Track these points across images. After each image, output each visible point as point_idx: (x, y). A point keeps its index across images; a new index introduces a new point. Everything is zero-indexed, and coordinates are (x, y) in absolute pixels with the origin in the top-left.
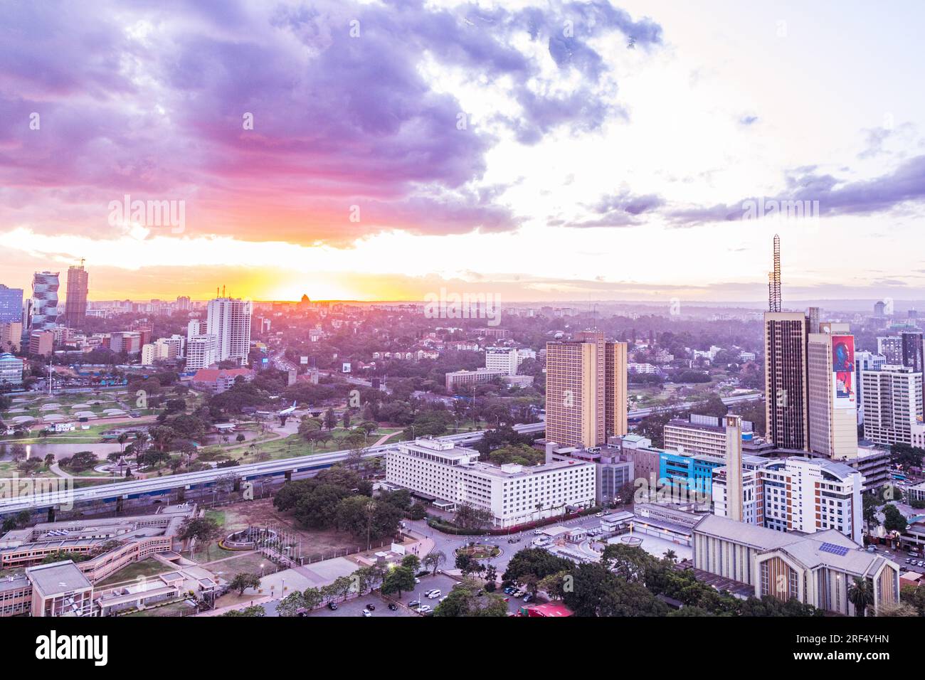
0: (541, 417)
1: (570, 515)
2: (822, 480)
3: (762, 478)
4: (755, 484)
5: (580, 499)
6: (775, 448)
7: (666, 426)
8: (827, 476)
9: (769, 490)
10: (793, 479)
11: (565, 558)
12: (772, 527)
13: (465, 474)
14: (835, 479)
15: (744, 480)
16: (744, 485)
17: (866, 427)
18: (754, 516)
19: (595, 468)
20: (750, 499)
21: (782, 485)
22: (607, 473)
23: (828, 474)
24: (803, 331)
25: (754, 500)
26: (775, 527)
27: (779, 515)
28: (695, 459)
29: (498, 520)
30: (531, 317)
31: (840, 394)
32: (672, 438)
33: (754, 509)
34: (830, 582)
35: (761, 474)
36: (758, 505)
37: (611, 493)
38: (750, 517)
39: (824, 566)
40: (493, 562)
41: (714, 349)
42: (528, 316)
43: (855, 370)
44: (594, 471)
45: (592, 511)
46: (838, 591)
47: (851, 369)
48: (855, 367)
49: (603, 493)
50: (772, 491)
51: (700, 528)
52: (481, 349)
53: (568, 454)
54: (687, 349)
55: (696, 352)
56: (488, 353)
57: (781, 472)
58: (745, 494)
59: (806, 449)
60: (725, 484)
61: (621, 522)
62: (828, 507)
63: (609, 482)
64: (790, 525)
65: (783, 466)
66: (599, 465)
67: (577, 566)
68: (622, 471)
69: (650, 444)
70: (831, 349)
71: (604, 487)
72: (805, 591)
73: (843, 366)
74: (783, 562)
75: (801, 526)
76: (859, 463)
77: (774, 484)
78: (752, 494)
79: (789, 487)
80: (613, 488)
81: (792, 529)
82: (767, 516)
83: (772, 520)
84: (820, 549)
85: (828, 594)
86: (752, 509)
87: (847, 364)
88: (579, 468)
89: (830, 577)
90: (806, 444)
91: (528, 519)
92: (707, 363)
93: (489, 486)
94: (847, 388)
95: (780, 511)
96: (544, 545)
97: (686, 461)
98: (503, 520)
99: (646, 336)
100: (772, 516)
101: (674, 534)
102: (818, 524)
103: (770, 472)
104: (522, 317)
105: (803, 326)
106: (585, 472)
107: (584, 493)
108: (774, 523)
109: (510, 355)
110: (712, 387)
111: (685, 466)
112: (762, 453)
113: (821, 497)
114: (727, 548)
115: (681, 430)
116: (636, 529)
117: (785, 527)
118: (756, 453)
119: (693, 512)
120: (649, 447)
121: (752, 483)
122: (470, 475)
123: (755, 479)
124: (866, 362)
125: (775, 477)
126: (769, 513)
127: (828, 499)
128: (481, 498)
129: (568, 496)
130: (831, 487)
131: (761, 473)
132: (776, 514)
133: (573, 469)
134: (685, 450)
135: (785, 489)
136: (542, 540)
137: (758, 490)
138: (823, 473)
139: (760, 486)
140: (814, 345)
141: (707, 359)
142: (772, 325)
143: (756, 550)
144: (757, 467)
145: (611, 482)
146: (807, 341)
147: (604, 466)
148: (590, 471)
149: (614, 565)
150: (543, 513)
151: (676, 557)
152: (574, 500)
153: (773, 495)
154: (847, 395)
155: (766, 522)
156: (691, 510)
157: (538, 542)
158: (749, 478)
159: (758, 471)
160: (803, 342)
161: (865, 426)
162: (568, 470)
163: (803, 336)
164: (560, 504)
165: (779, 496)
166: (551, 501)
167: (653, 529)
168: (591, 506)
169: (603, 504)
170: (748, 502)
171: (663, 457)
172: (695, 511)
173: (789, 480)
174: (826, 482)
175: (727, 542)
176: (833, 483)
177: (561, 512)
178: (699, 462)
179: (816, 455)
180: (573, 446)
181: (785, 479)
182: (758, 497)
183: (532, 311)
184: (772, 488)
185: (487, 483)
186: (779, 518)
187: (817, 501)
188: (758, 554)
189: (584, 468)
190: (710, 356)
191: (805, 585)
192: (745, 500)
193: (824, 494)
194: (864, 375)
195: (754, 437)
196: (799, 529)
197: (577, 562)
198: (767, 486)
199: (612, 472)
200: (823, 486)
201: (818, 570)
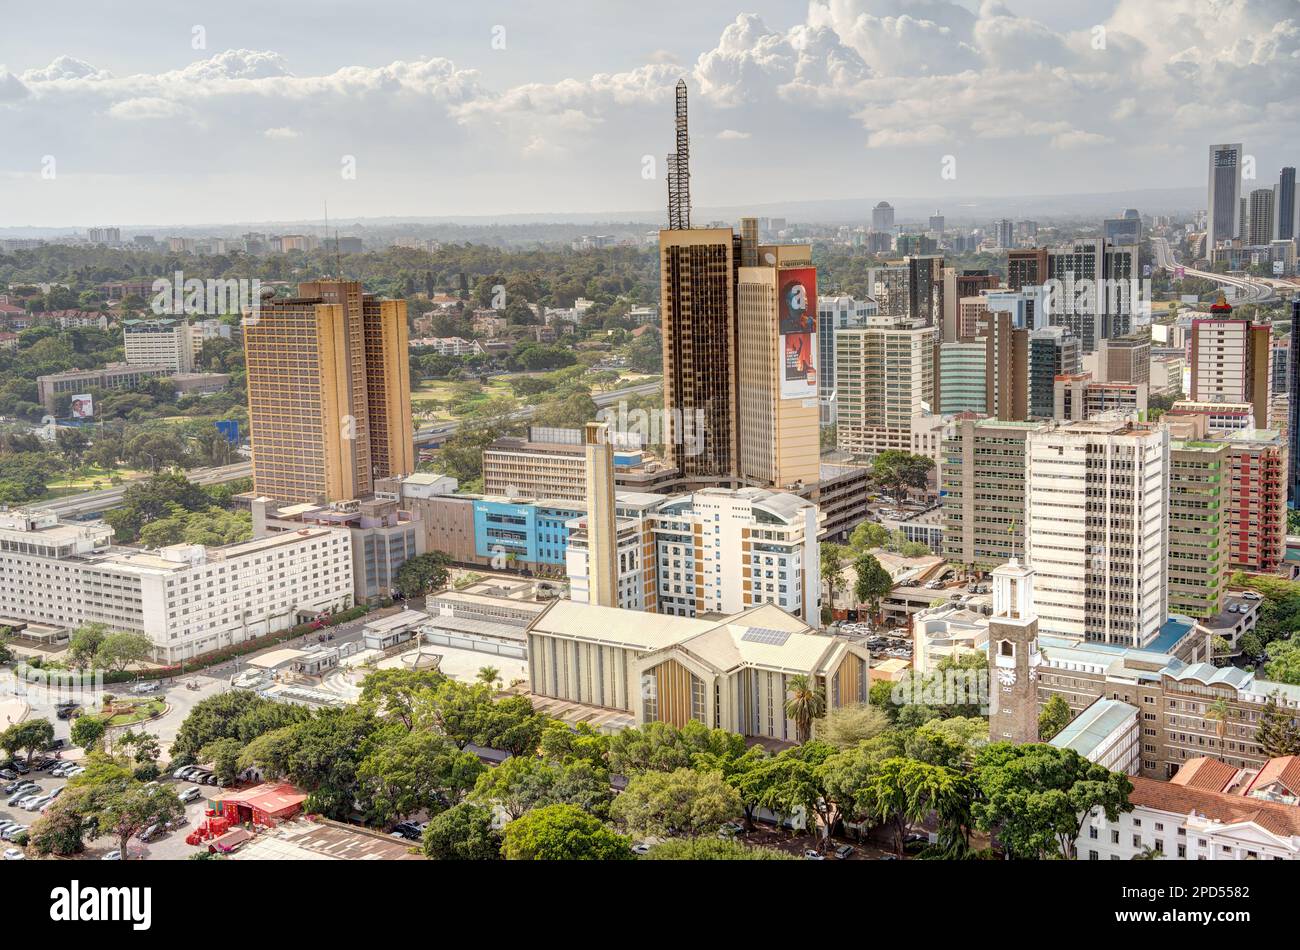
0: (243, 450)
1: (306, 627)
2: (753, 524)
3: (653, 530)
4: (641, 541)
5: (323, 597)
6: (681, 475)
7: (488, 452)
8: (763, 516)
9: (665, 550)
10: (706, 527)
11: (290, 703)
12: (671, 611)
13: (86, 572)
14: (775, 520)
15: (619, 537)
16: (621, 545)
17: (841, 428)
18: (640, 595)
19: (349, 538)
20: (632, 568)
21: (688, 539)
22: (373, 547)
23: (765, 513)
24: (730, 264)
25: (639, 569)
26: (676, 611)
27: (683, 590)
28: (536, 507)
29: (161, 650)
30: (219, 256)
31: (792, 374)
32: (497, 473)
33: (641, 584)
34: (757, 689)
35: (652, 523)
36: (647, 576)
37: (383, 581)
38: (632, 598)
39: (749, 666)
40: (151, 728)
41: (582, 305)
42: (213, 252)
43: (818, 328)
44: (349, 544)
45: (348, 616)
46: (770, 702)
47: (811, 328)
48: (818, 325)
49: (368, 580)
50: (670, 550)
51: (541, 626)
52: (113, 325)
53: (297, 518)
54: (533, 307)
55: (548, 310)
56: (129, 331)
57: (686, 517)
58: (623, 560)
59: (733, 474)
60: (585, 545)
61: (402, 630)
62: (764, 568)
63: (379, 561)
64: (701, 605)
65: (689, 506)
66: (356, 531)
67: (314, 716)
68: (401, 539)
69: (456, 487)
70: (775, 295)
71: (371, 571)
72: (717, 710)
73: (796, 324)
74: (681, 667)
75: (719, 604)
76: (823, 491)
77: (676, 539)
78: (636, 559)
79: (699, 542)
80: (385, 571)
81: (705, 611)
82: (663, 593)
83: (671, 600)
84: (743, 639)
85: (755, 711)
86: (636, 584)
87: (803, 320)
88: (318, 542)
89: (757, 683)
90: (733, 464)
91: (223, 643)
92: (568, 330)
93: (136, 590)
94: (804, 362)
95: (683, 583)
96: (252, 686)
97: (522, 512)
98: (172, 649)
99: (454, 285)
100: (671, 593)
101: (498, 641)
102: (747, 599)
103: (667, 518)
104: (201, 256)
105: (730, 254)
106: (330, 548)
107: (332, 585)
108: (676, 605)
109: (175, 333)
110: (577, 374)
111: (521, 521)
112: (658, 486)
113: (753, 553)
114: (589, 655)
115: (513, 458)
116: (431, 638)
117: (691, 607)
118: (648, 488)
119: (534, 599)
120: (454, 491)
121: (636, 540)
122: (95, 573)
123: (640, 533)
124: (844, 314)
125: (675, 526)
126: (666, 588)
127: (763, 556)
128: (120, 613)
129: (300, 595)
130: (769, 535)
131: (652, 521)
132: (677, 589)
133: (307, 544)
134: (522, 493)
135: (692, 546)
136: (249, 677)
137: (646, 552)
138: (755, 511)
139: (650, 543)
140: (747, 287)
141: (567, 323)
142: (674, 254)
143: (636, 653)
144: (644, 511)
145: (382, 561)
146: (736, 281)
147: (367, 532)
148: (340, 546)
149: (385, 706)
150: (251, 628)
151: (501, 679)
152: (313, 600)
153: (672, 558)
154: (802, 375)
155: (661, 603)
156: (531, 596)
157: (242, 681)
158: (631, 531)
159: (645, 519)
160: (730, 283)
161: (838, 426)
162: (296, 547)
163: (730, 274)
164: (284, 610)
165: (682, 558)
166: (266, 606)
167: (461, 635)
168: (345, 607)
169: (368, 601)
170: (629, 573)
171: (479, 509)
172: (538, 597)
173: (698, 528)
174: (760, 527)
175: (589, 645)
176: (772, 528)
177: (285, 623)
178: (546, 511)
179: (750, 482)
180: (308, 501)
181: (692, 527)
182: (646, 563)
183: (221, 244)
184: (671, 546)
185: (134, 585)
186: (683, 594)
187: (746, 560)
188: (640, 658)
189: (328, 539)
190: (575, 318)
191: (717, 700)
192: (623, 569)
193: (758, 547)
194: (839, 337)
195: (644, 460)
196: (715, 610)
197: (314, 707)
198: (662, 543)
199: (384, 542)
200: (755, 533)
201: (739, 673)
